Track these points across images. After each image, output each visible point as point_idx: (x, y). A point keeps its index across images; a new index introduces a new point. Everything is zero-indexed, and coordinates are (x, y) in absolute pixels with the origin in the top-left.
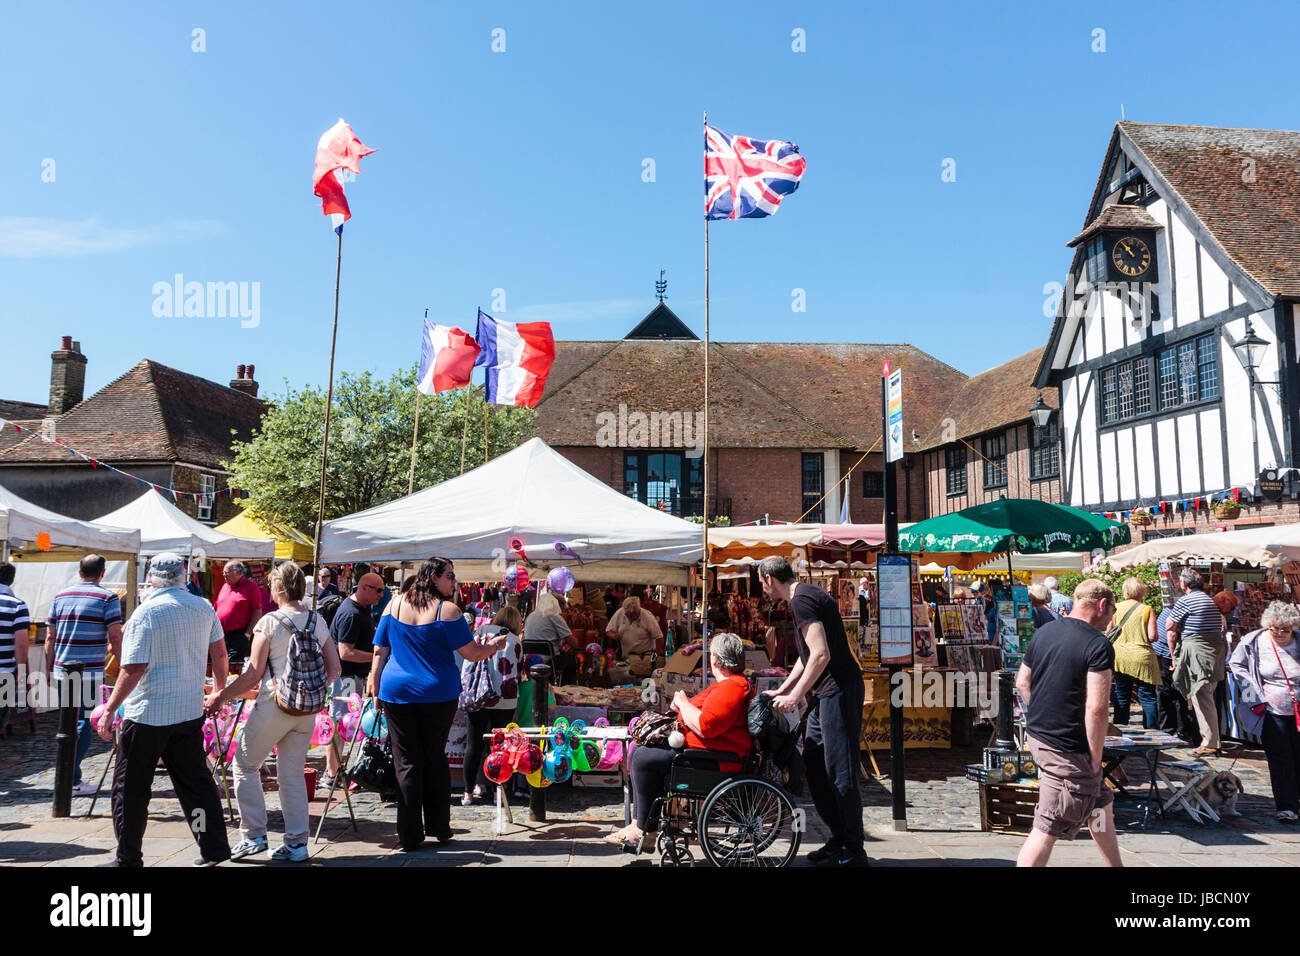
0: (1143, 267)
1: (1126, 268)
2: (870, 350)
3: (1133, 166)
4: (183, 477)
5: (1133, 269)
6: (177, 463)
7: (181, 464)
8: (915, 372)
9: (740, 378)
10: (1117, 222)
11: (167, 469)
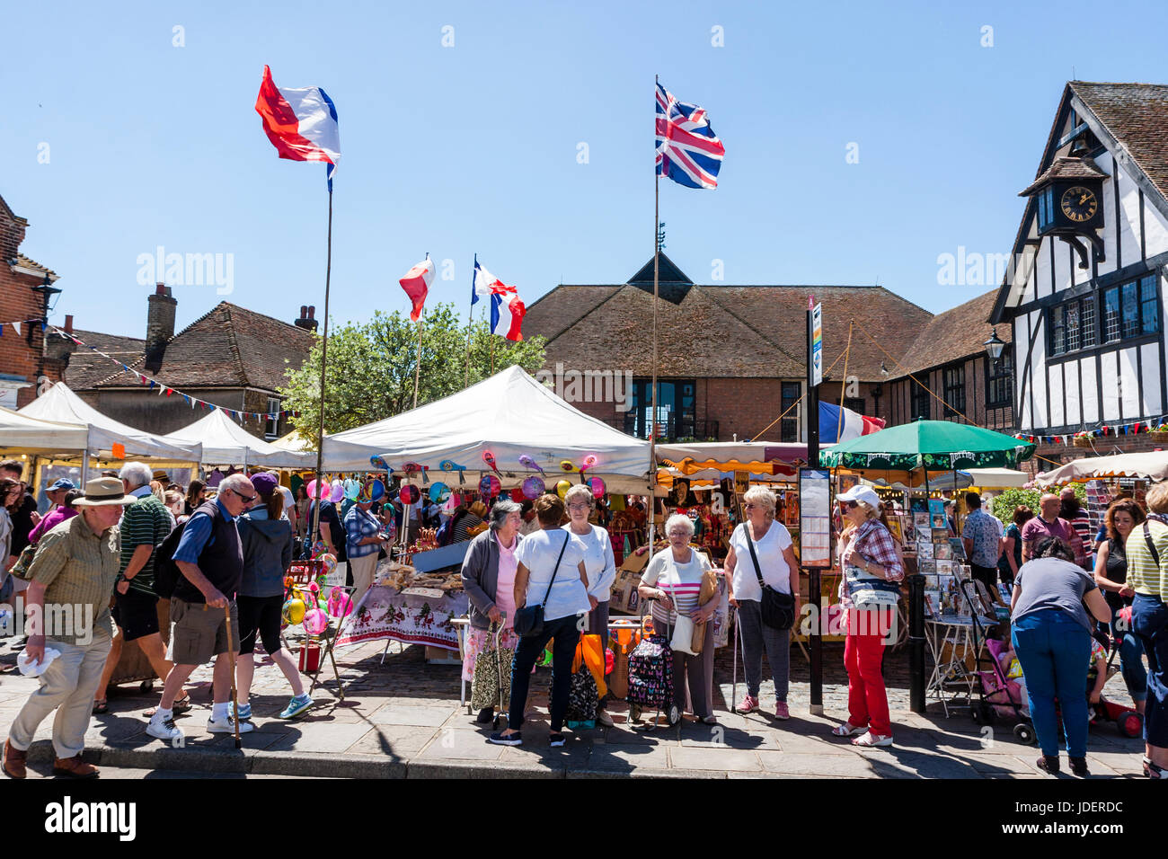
0: (1090, 214)
1: (1074, 214)
2: (844, 291)
3: (1082, 121)
4: (253, 400)
5: (1080, 216)
6: (248, 388)
7: (251, 389)
8: (886, 311)
9: (727, 316)
10: (1066, 172)
11: (240, 393)
